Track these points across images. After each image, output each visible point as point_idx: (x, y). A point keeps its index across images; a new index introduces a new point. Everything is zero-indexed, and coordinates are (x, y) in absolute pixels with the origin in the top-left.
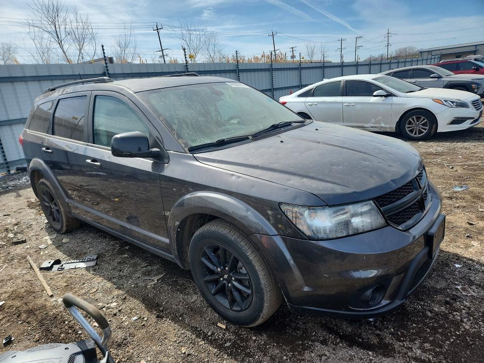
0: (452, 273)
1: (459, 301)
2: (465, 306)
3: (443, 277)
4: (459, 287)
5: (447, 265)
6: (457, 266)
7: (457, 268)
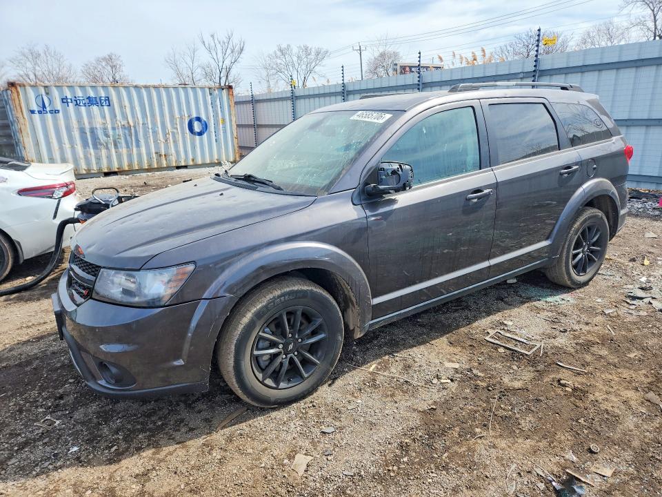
0: (76, 435)
1: (50, 407)
2: (41, 406)
3: (83, 423)
4: (58, 422)
5: (89, 441)
6: (76, 449)
7: (73, 445)
